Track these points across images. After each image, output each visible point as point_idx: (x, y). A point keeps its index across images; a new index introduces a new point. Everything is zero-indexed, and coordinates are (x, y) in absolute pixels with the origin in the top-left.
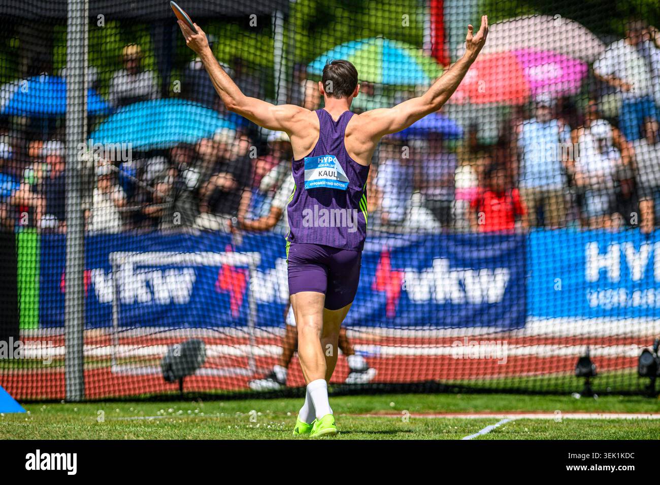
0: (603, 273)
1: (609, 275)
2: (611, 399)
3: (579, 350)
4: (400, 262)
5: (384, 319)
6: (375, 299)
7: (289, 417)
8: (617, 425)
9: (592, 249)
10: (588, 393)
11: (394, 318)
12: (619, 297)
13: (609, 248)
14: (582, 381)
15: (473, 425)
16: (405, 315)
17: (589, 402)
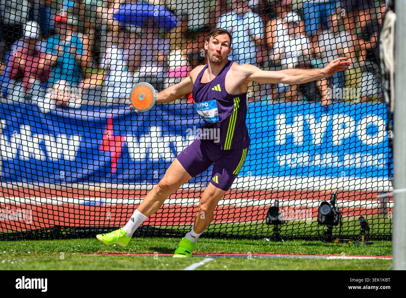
0: (290, 138)
1: (295, 140)
2: (295, 242)
3: (270, 202)
4: (122, 128)
5: (109, 175)
6: (102, 158)
7: (29, 255)
8: (300, 264)
9: (281, 119)
10: (276, 237)
11: (117, 174)
12: (303, 159)
13: (295, 119)
14: (271, 228)
15: (181, 263)
16: (126, 172)
17: (277, 245)
